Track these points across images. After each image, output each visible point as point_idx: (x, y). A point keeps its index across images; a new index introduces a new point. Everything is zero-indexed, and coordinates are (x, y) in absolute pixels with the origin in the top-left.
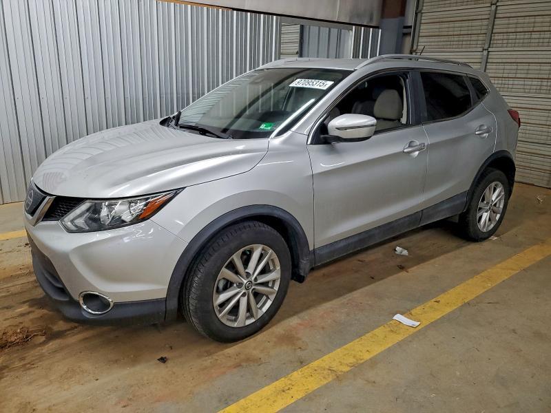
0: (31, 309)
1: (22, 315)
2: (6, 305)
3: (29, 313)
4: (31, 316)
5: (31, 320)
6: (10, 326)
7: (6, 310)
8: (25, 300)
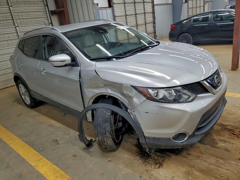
0: (219, 142)
1: (225, 141)
2: (226, 152)
3: (221, 141)
4: (222, 138)
5: (224, 136)
6: (234, 139)
7: (229, 149)
8: (216, 149)
